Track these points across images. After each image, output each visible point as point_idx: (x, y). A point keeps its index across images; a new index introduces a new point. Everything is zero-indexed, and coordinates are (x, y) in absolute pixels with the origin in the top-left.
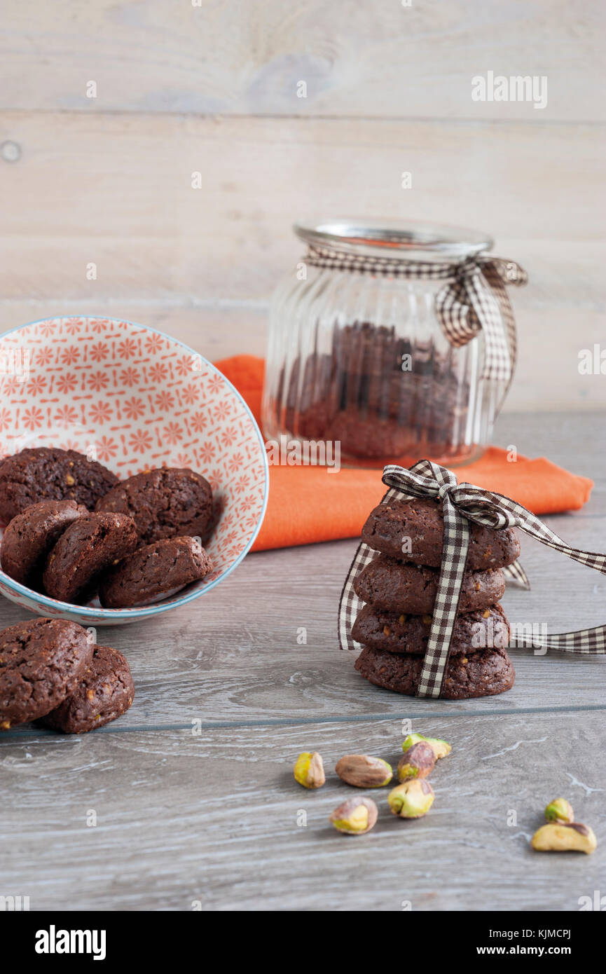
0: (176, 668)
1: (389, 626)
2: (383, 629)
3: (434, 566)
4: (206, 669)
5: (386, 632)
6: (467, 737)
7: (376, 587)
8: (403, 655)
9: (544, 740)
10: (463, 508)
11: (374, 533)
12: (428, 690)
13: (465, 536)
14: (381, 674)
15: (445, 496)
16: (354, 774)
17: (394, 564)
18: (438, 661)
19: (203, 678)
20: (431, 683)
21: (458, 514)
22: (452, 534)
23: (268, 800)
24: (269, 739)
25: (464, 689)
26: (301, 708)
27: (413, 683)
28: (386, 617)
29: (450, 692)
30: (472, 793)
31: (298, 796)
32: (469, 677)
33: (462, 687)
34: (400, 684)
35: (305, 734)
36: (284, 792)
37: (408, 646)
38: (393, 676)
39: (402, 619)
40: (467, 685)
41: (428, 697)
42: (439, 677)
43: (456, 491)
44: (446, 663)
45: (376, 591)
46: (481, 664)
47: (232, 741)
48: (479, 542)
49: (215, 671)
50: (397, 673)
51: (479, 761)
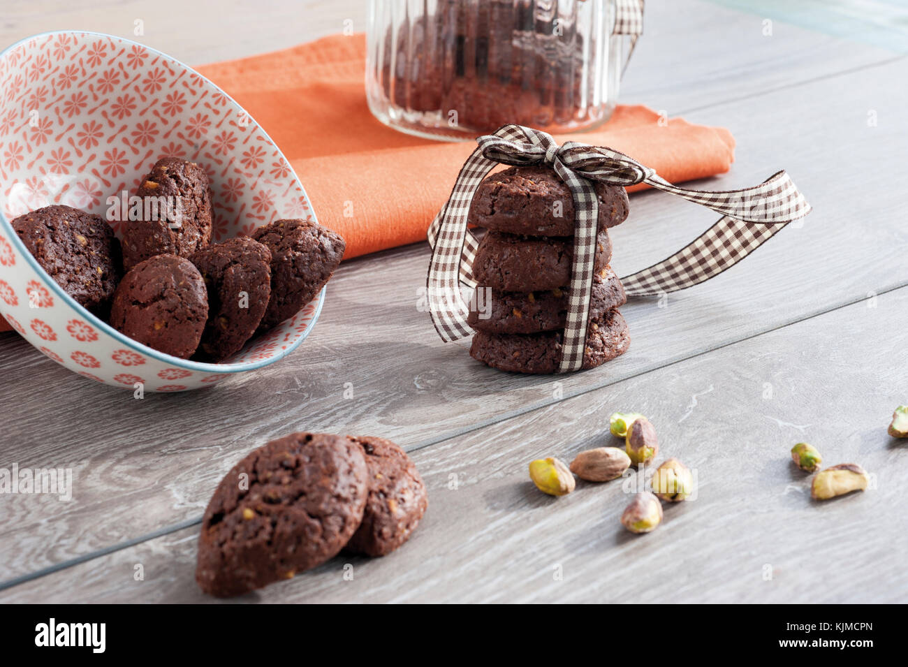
0: (289, 402)
1: (519, 308)
2: (512, 312)
3: (567, 235)
4: (321, 396)
5: (517, 314)
6: (643, 403)
7: (506, 269)
8: (537, 335)
9: (711, 389)
10: (578, 168)
11: (493, 213)
12: (570, 364)
13: (593, 197)
14: (515, 359)
15: (554, 160)
16: (597, 469)
17: (516, 241)
18: (578, 333)
19: (328, 407)
20: (573, 357)
21: (579, 176)
22: (581, 198)
23: (531, 519)
24: (463, 455)
25: (601, 356)
26: (458, 414)
27: (553, 361)
28: (513, 298)
29: (590, 361)
30: (705, 459)
31: (555, 507)
32: (603, 342)
33: (599, 353)
34: (541, 365)
35: (494, 440)
36: (538, 506)
37: (544, 324)
38: (530, 359)
39: (531, 297)
40: (603, 351)
41: (571, 372)
42: (580, 348)
43: (565, 152)
44: (586, 333)
45: (506, 274)
46: (609, 326)
47: (431, 466)
48: (606, 202)
49: (331, 395)
50: (534, 355)
51: (679, 425)
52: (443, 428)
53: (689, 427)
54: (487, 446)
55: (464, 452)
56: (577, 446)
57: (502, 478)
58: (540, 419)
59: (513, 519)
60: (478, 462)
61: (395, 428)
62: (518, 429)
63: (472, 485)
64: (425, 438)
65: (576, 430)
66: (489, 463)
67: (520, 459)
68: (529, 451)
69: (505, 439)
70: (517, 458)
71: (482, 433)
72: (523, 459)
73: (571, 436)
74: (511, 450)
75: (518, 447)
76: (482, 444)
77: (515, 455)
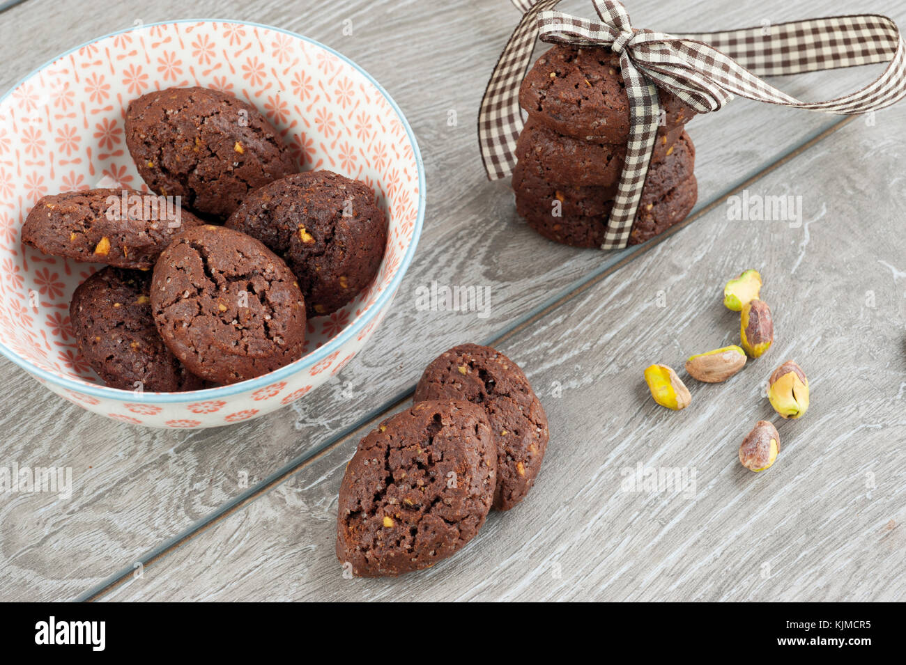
7: (547, 165)
9: (824, 210)
13: (655, 110)
15: (621, 52)
20: (617, 242)
29: (637, 242)
33: (648, 234)
43: (635, 45)
45: (548, 169)
51: (792, 279)
52: (551, 285)
53: (801, 281)
54: (597, 318)
55: (575, 329)
56: (689, 318)
57: (617, 375)
58: (649, 270)
59: (633, 443)
60: (592, 347)
61: (501, 285)
62: (627, 287)
63: (589, 386)
64: (534, 303)
65: (688, 288)
66: (602, 348)
67: (633, 340)
68: (641, 328)
69: (616, 306)
70: (629, 340)
71: (591, 296)
72: (636, 341)
73: (683, 299)
74: (622, 326)
75: (629, 320)
76: (593, 314)
77: (626, 336)
